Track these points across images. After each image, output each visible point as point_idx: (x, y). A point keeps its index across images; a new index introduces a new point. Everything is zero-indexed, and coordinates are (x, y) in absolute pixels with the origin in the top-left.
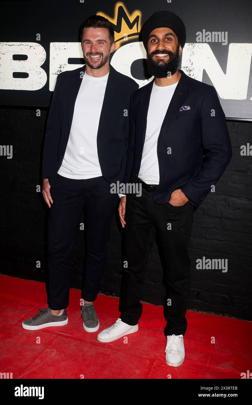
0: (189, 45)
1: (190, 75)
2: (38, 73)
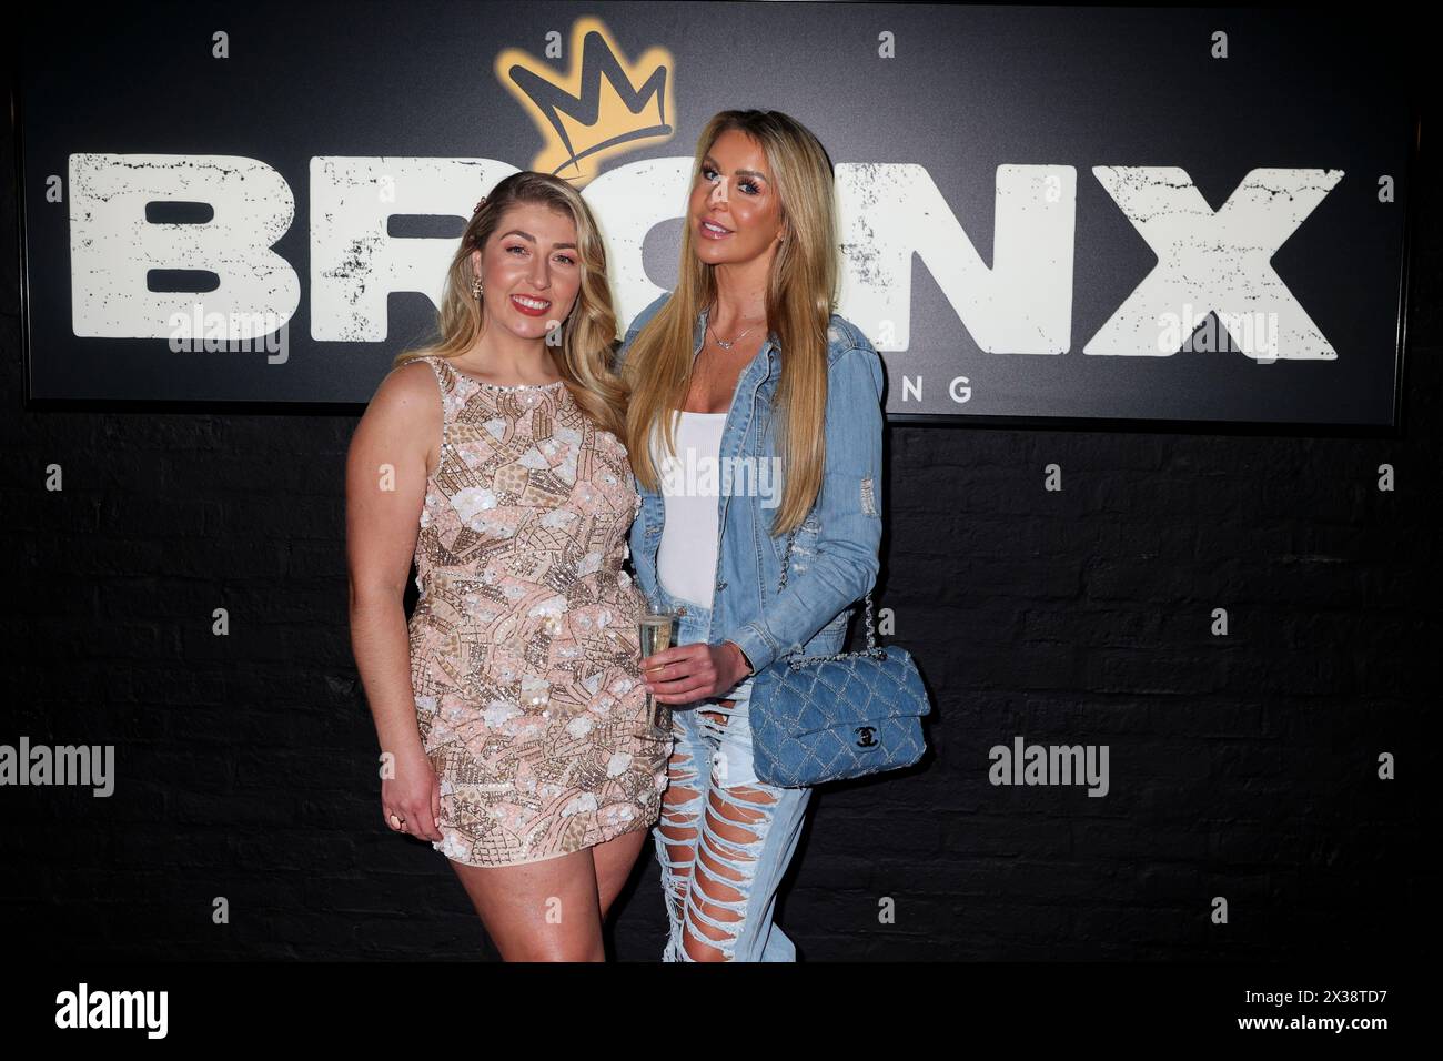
0: (857, 170)
1: (865, 273)
2: (262, 271)
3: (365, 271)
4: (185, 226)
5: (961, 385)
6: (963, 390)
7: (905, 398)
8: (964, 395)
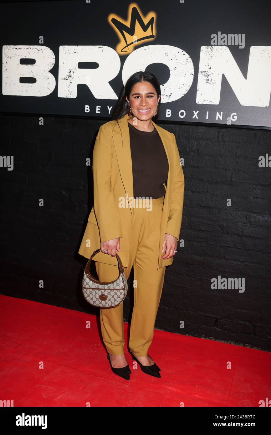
1: (208, 80)
2: (47, 78)
3: (72, 78)
4: (29, 65)
5: (234, 115)
6: (235, 117)
7: (217, 119)
8: (235, 118)
